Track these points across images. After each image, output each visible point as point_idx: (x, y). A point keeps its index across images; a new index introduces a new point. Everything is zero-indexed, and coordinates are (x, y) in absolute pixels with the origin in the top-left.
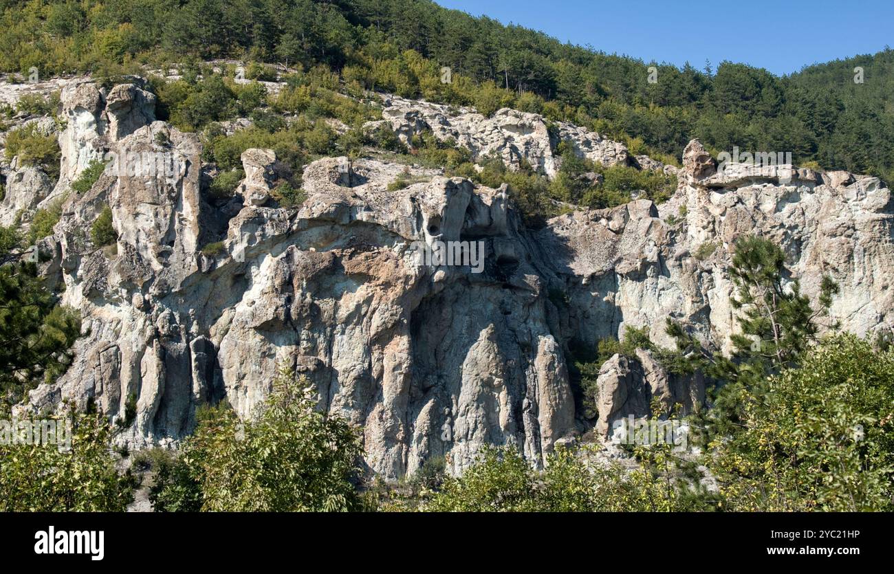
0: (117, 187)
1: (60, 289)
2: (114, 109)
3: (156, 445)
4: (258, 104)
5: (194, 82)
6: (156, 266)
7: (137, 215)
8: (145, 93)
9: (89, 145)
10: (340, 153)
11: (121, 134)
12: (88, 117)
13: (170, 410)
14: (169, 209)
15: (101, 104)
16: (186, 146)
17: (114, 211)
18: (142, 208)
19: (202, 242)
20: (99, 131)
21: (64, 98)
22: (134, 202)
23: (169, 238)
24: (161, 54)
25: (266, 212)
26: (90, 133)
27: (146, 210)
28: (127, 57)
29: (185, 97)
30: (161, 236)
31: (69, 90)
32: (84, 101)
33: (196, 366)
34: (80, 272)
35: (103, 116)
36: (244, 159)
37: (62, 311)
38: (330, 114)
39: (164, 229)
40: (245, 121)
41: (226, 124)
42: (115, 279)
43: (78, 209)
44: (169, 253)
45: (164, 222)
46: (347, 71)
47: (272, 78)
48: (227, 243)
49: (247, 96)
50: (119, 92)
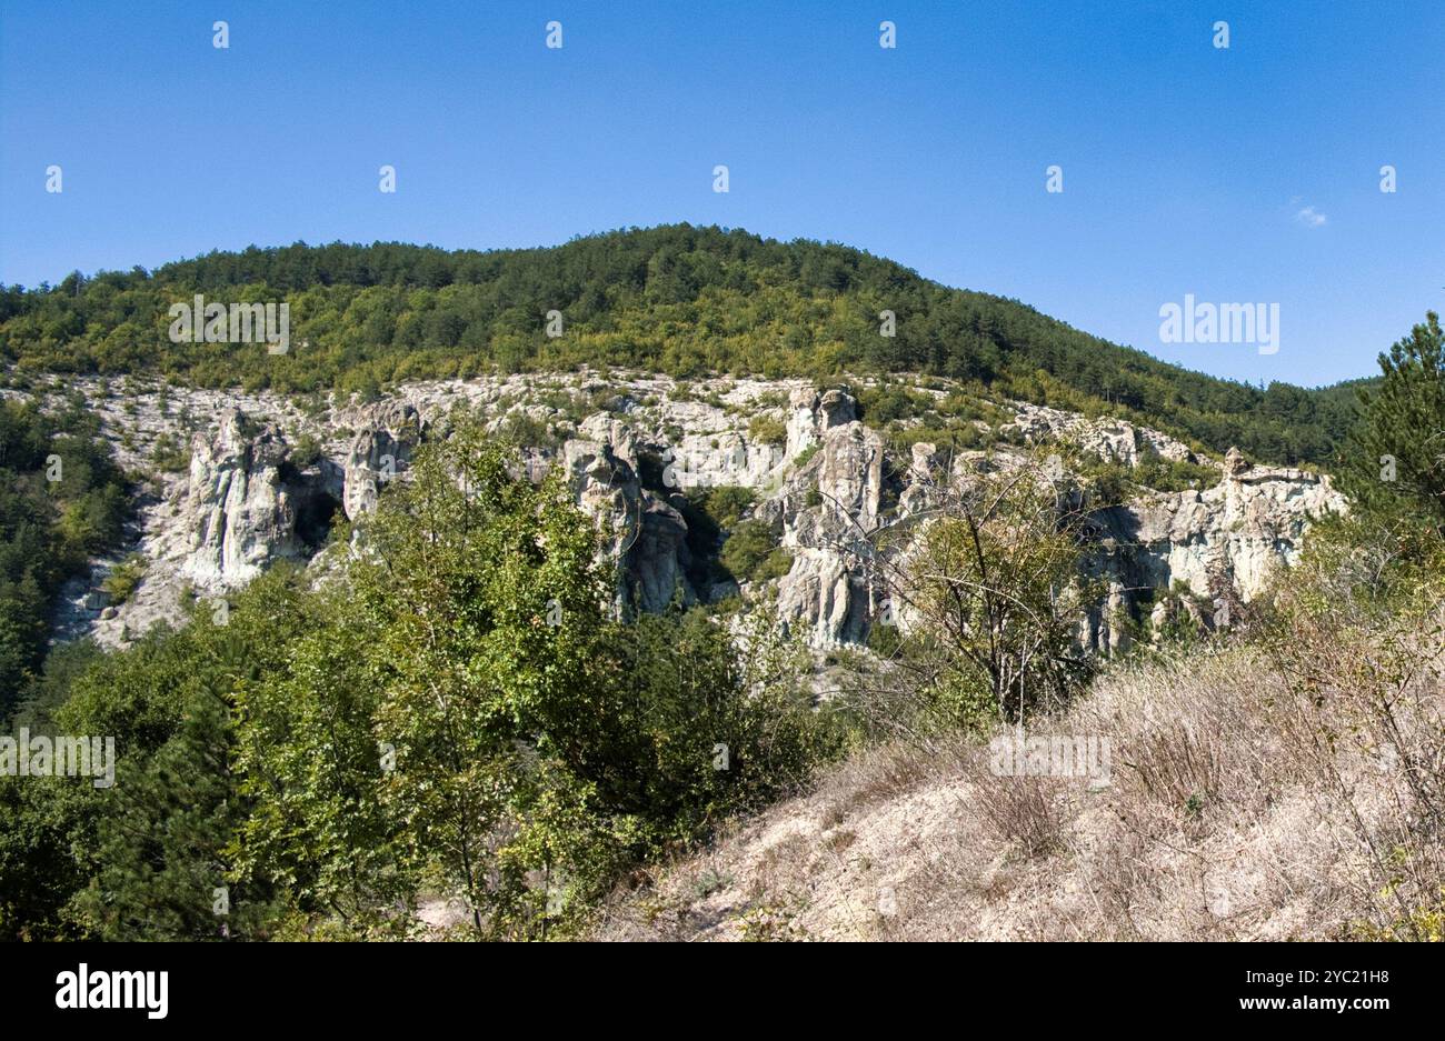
0: (824, 465)
1: (781, 533)
2: (826, 407)
3: (842, 647)
4: (928, 408)
5: (883, 390)
6: (849, 522)
7: (837, 486)
8: (848, 397)
9: (807, 432)
10: (982, 449)
11: (830, 425)
12: (807, 412)
13: (853, 623)
14: (859, 484)
15: (817, 403)
16: (873, 440)
17: (821, 483)
18: (840, 482)
19: (882, 507)
20: (815, 422)
21: (792, 397)
22: (835, 478)
23: (859, 504)
24: (863, 365)
25: (927, 489)
26: (809, 424)
27: (844, 483)
28: (839, 367)
29: (877, 400)
30: (853, 502)
31: (798, 389)
32: (806, 401)
33: (872, 593)
34: (796, 523)
35: (818, 412)
36: (913, 450)
37: (781, 550)
38: (978, 418)
39: (855, 497)
40: (917, 420)
41: (904, 422)
42: (819, 531)
43: (797, 478)
44: (858, 514)
45: (856, 492)
46: (994, 384)
47: (938, 388)
48: (898, 509)
49: (920, 403)
50: (830, 395)
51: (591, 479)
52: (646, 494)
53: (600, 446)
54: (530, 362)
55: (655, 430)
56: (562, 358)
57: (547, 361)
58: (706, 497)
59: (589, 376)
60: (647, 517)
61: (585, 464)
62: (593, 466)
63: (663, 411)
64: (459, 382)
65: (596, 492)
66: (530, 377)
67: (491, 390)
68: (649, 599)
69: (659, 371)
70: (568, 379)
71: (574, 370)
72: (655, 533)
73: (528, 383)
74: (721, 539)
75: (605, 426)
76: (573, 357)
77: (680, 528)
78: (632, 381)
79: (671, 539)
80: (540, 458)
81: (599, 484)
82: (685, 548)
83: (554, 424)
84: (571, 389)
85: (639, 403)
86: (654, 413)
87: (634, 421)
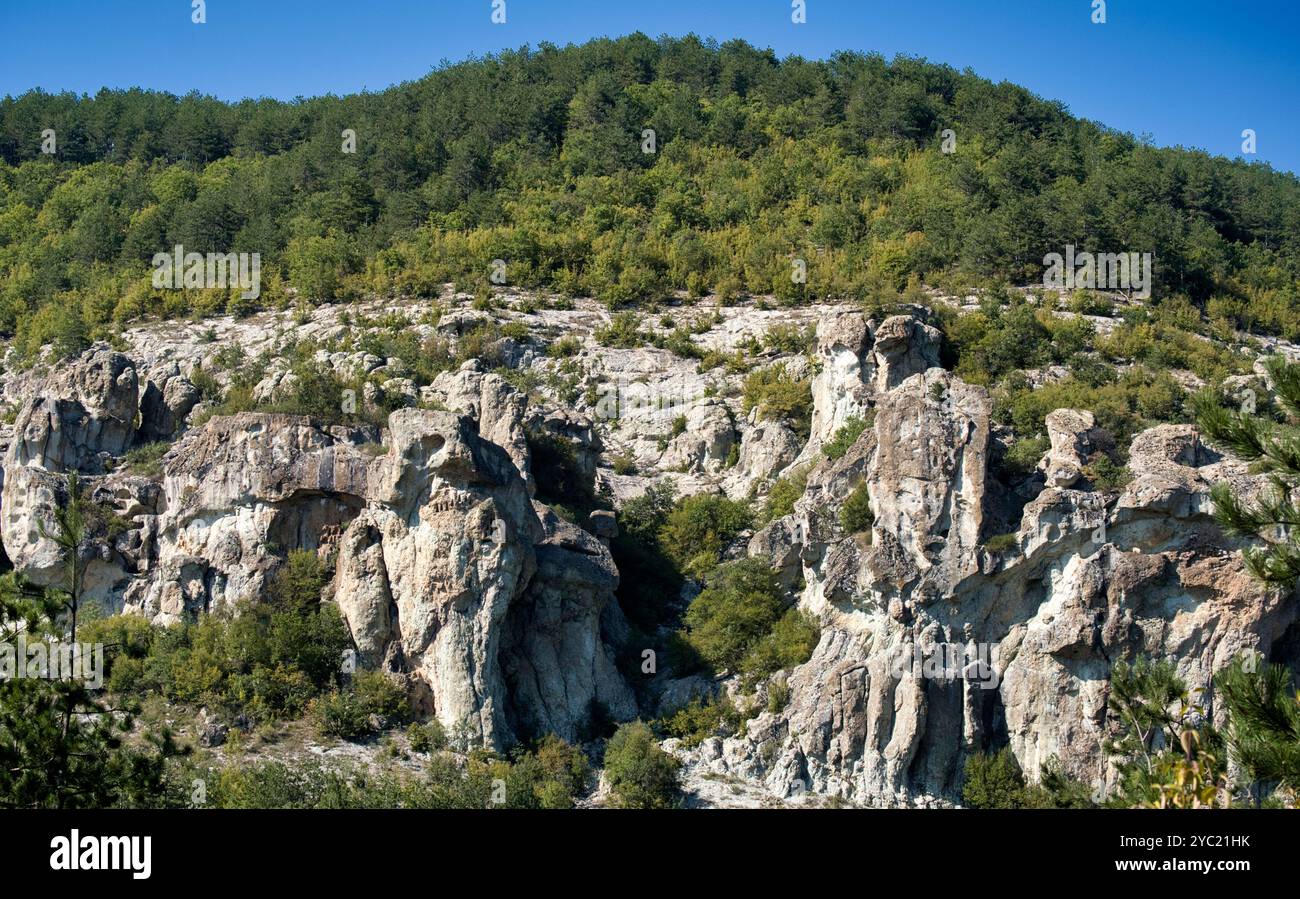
0: (877, 453)
1: (799, 586)
2: (885, 348)
3: (909, 802)
4: (1080, 347)
5: (995, 314)
6: (923, 563)
7: (900, 493)
8: (927, 328)
9: (850, 396)
10: (1187, 419)
11: (893, 382)
12: (849, 357)
13: (932, 758)
14: (943, 487)
15: (868, 341)
16: (967, 402)
17: (870, 486)
18: (908, 485)
19: (985, 533)
20: (864, 377)
21: (822, 331)
22: (898, 476)
23: (942, 527)
24: (959, 274)
25: (1075, 497)
26: (852, 380)
27: (913, 487)
28: (913, 278)
29: (982, 335)
30: (930, 522)
31: (829, 321)
32: (846, 337)
33: (969, 701)
34: (824, 566)
35: (869, 358)
36: (1049, 423)
37: (797, 617)
38: (1180, 364)
39: (936, 514)
40: (1059, 370)
41: (1033, 373)
42: (866, 578)
43: (826, 481)
44: (939, 547)
45: (936, 504)
46: (1213, 304)
47: (1106, 312)
48: (1019, 536)
49: (1065, 337)
50: (893, 325)
51: (437, 482)
52: (541, 510)
53: (453, 419)
54: (350, 283)
55: (572, 400)
56: (407, 273)
57: (381, 280)
58: (661, 519)
59: (455, 304)
60: (544, 553)
61: (426, 454)
62: (440, 457)
63: (587, 362)
64: (228, 321)
65: (446, 505)
66: (350, 309)
67: (282, 332)
68: (547, 707)
69: (583, 294)
70: (416, 309)
71: (429, 294)
72: (557, 582)
73: (346, 320)
74: (685, 596)
75: (469, 386)
76: (427, 272)
77: (606, 574)
78: (531, 312)
79: (588, 595)
80: (347, 444)
81: (452, 491)
82: (617, 610)
83: (377, 383)
84: (421, 328)
85: (544, 351)
86: (569, 369)
87: (533, 383)
